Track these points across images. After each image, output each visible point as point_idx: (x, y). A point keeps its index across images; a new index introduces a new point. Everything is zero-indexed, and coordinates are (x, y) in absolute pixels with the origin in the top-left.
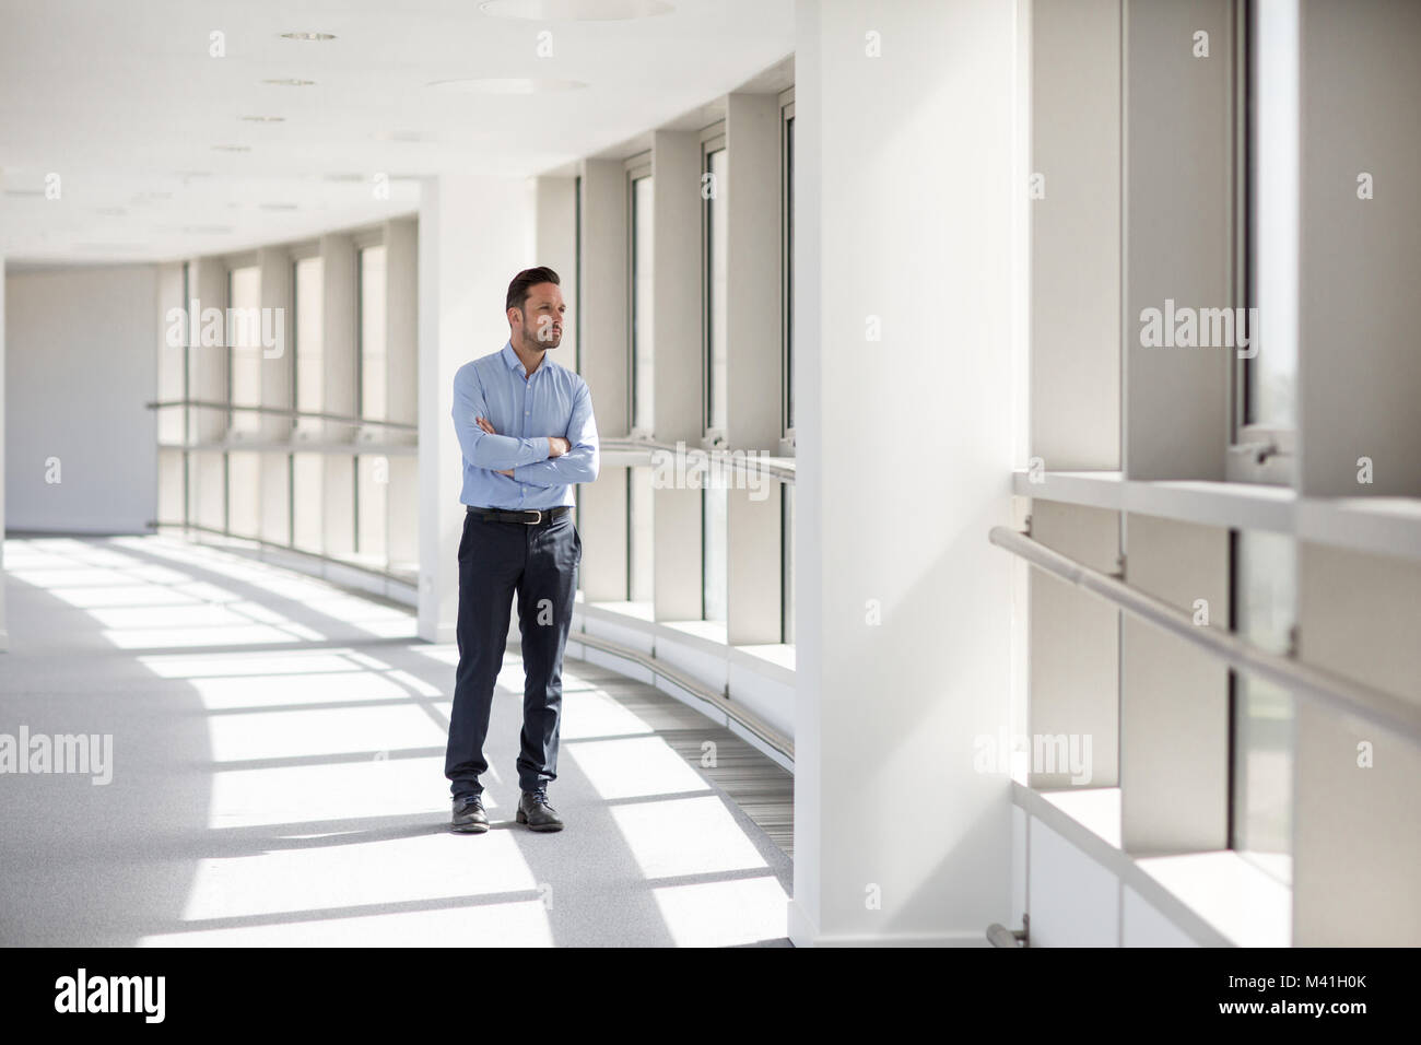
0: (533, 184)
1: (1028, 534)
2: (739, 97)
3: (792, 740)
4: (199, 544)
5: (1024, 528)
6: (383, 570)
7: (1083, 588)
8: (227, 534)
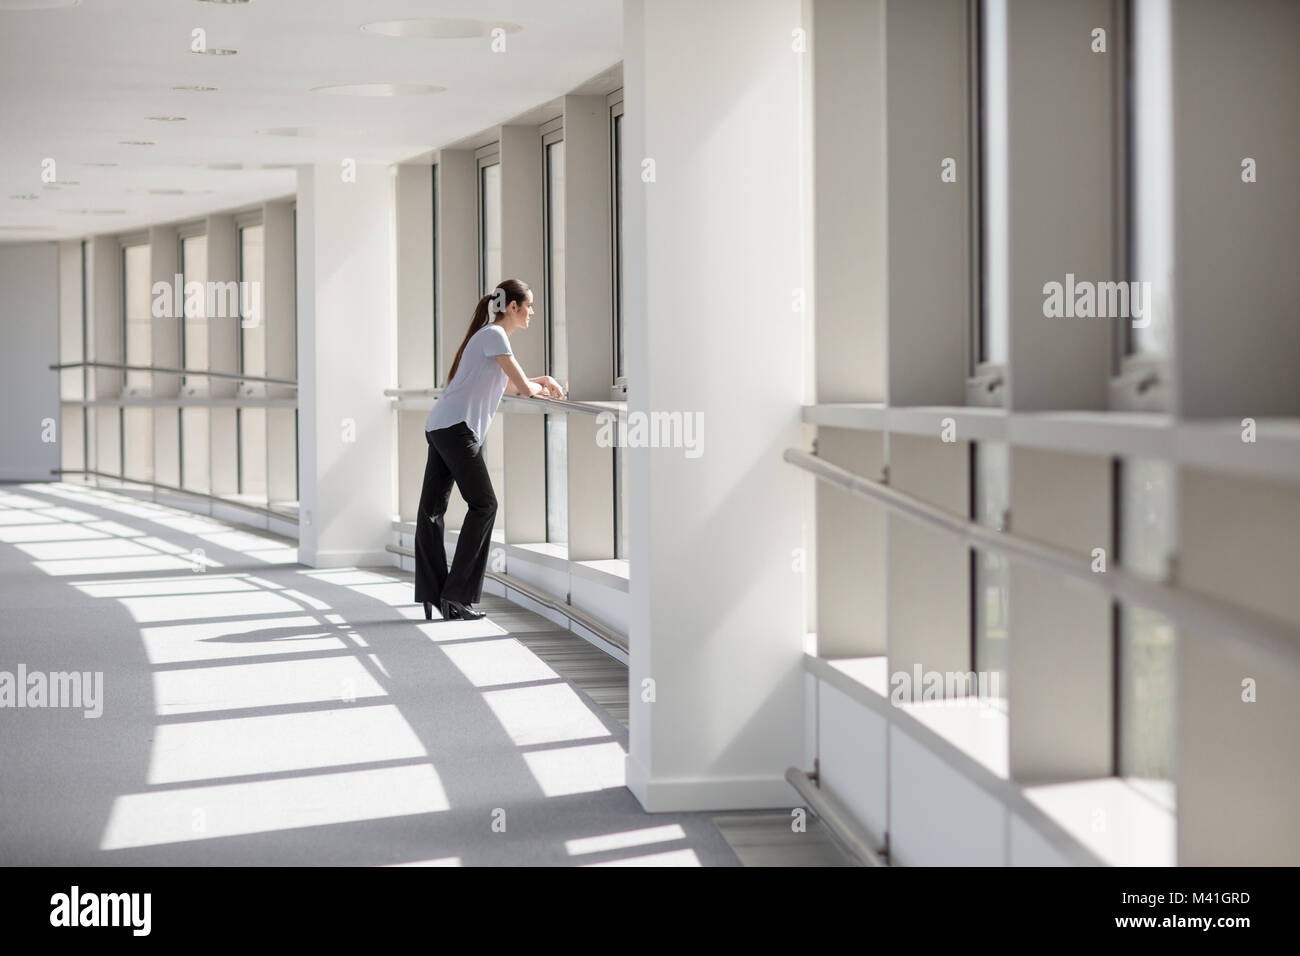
0: (394, 171)
1: (815, 454)
2: (575, 98)
3: (627, 637)
4: (98, 488)
5: (811, 449)
6: (265, 507)
7: (855, 492)
8: (122, 479)
